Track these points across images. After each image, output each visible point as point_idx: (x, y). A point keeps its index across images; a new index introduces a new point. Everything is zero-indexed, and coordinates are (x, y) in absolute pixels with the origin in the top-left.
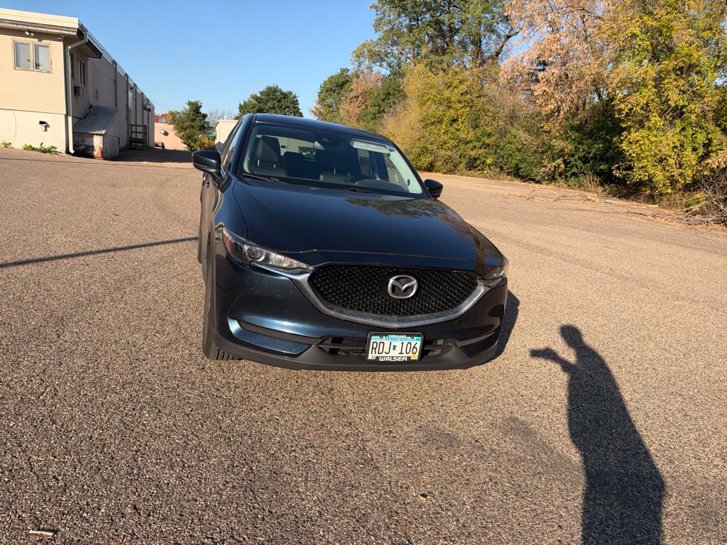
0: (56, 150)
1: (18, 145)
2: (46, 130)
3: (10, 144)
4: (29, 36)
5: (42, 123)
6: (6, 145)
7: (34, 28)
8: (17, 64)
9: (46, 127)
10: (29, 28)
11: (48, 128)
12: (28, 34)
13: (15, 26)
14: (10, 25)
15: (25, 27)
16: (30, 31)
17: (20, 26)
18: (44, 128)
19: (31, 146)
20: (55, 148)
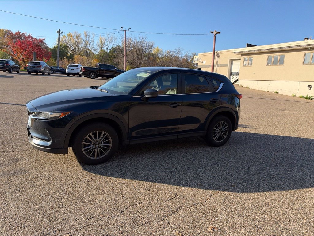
0: (313, 98)
1: (298, 95)
2: (310, 89)
3: (295, 95)
4: (311, 50)
5: (309, 86)
6: (294, 96)
7: (312, 46)
8: (304, 62)
9: (310, 88)
10: (310, 46)
11: (311, 88)
12: (310, 49)
13: (304, 47)
14: (303, 47)
15: (308, 47)
16: (311, 48)
17: (306, 47)
18: (309, 88)
19: (303, 96)
20: (312, 97)
